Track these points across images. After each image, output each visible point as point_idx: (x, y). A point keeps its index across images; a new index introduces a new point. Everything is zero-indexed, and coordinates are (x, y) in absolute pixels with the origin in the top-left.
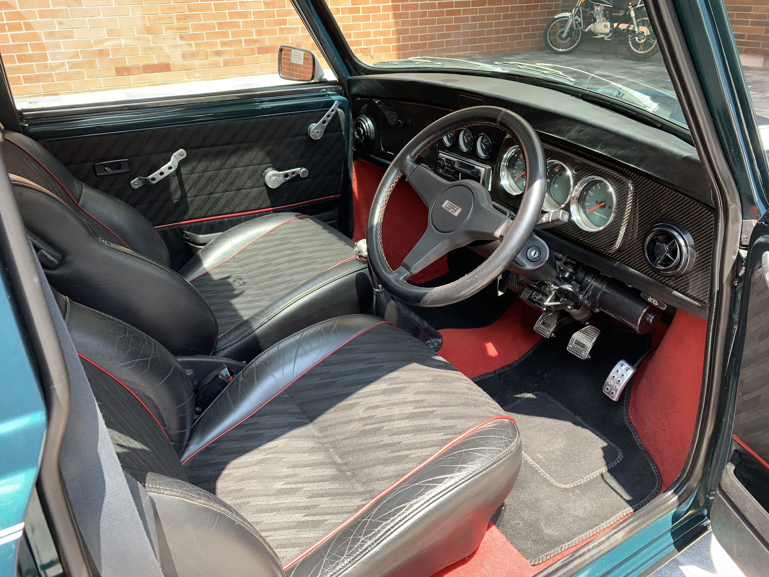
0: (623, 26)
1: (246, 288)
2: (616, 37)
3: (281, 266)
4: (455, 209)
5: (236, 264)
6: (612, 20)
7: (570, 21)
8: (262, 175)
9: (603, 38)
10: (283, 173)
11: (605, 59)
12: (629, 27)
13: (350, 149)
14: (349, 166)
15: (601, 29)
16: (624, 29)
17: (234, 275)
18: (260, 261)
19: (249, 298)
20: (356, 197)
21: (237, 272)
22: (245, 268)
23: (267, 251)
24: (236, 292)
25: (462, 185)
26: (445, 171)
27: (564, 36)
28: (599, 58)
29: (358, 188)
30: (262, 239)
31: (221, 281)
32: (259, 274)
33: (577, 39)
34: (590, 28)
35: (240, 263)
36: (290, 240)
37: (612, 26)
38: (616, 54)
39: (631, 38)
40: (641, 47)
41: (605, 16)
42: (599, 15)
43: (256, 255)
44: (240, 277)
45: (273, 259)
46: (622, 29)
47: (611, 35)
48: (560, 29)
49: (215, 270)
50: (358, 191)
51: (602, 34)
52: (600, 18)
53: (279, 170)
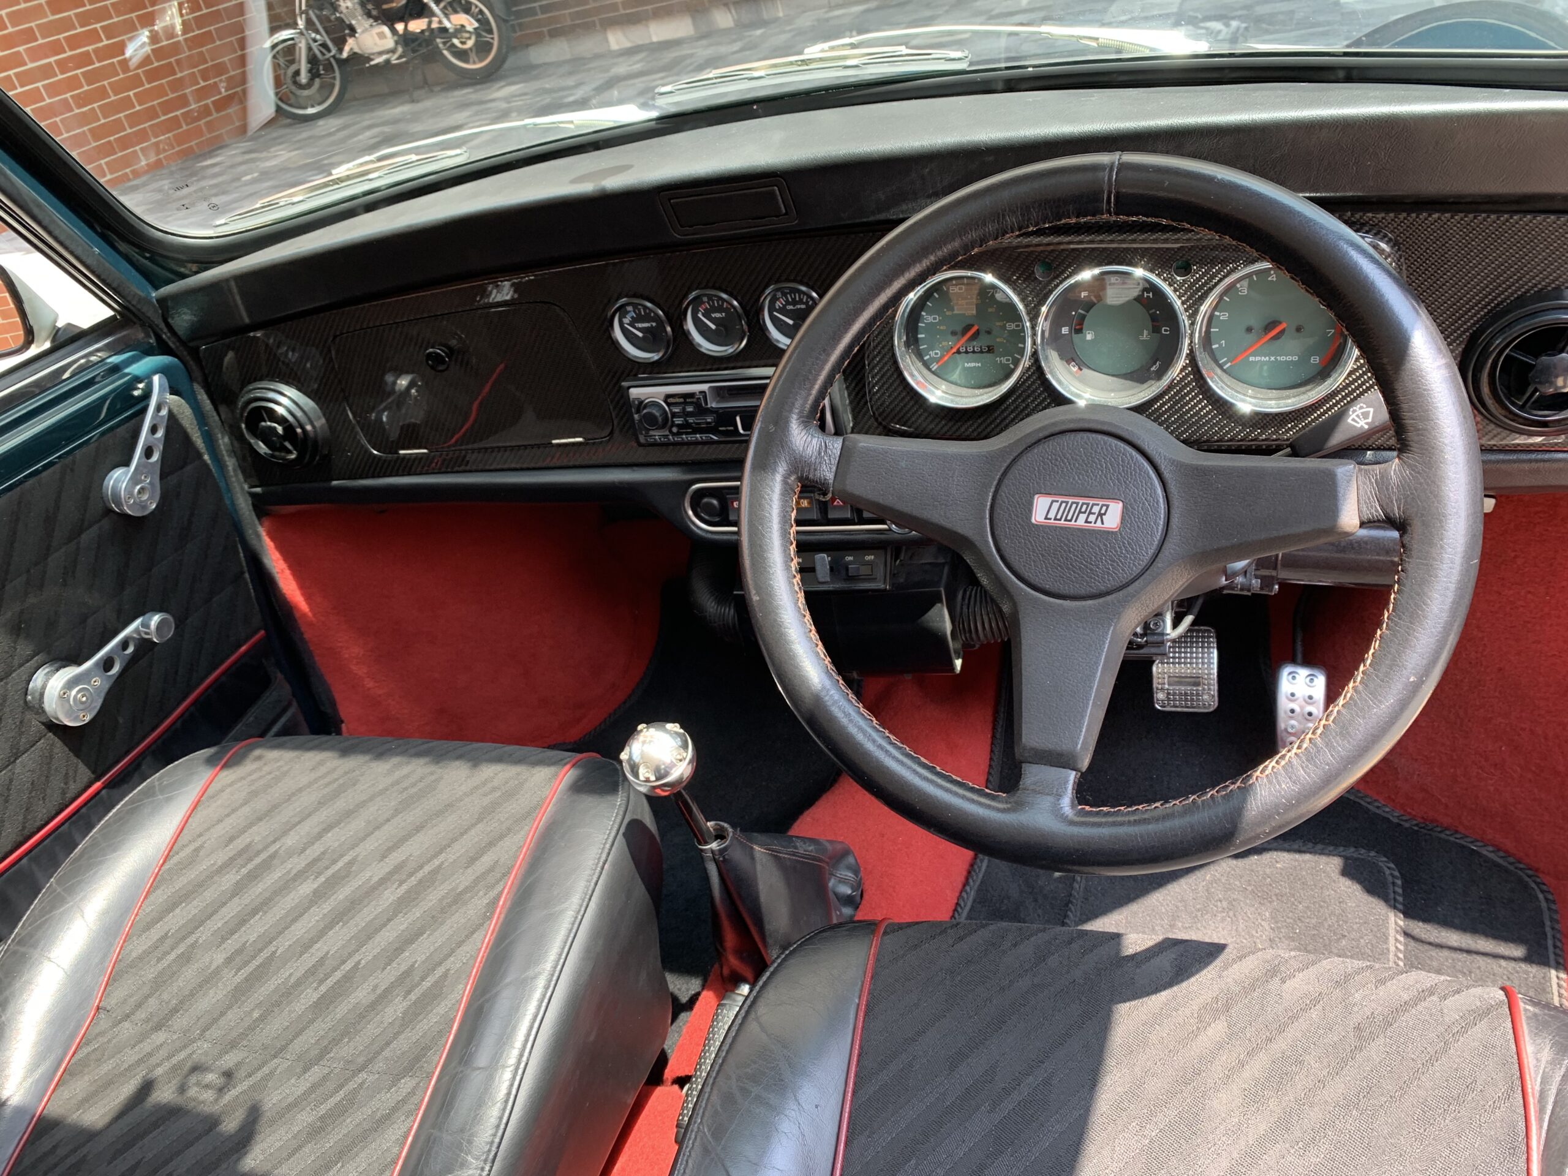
0: (417, 26)
1: (252, 1087)
2: (414, 51)
3: (319, 949)
4: (1096, 509)
5: (127, 1029)
6: (389, 18)
7: (302, 45)
8: (26, 702)
9: (388, 61)
10: (97, 664)
11: (413, 101)
12: (430, 23)
13: (239, 495)
14: (253, 542)
15: (376, 44)
16: (423, 32)
17: (159, 1071)
18: (217, 971)
19: (305, 1118)
20: (304, 615)
21: (163, 1053)
22: (180, 1022)
23: (216, 923)
24: (230, 1125)
25: (1063, 432)
26: (675, 430)
27: (304, 78)
28: (402, 104)
29: (302, 587)
30: (161, 896)
31: (129, 1119)
32: (256, 1015)
33: (334, 78)
34: (351, 49)
35: (141, 1015)
36: (272, 849)
37: (394, 31)
38: (429, 86)
39: (444, 43)
40: (473, 56)
41: (369, 15)
42: (356, 17)
43: (186, 959)
44: (189, 1064)
45: (268, 939)
46: (418, 31)
47: (400, 50)
48: (288, 67)
49: (65, 1093)
50: (303, 595)
51: (381, 53)
52: (361, 23)
53: (76, 659)
